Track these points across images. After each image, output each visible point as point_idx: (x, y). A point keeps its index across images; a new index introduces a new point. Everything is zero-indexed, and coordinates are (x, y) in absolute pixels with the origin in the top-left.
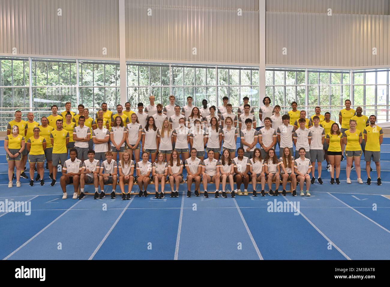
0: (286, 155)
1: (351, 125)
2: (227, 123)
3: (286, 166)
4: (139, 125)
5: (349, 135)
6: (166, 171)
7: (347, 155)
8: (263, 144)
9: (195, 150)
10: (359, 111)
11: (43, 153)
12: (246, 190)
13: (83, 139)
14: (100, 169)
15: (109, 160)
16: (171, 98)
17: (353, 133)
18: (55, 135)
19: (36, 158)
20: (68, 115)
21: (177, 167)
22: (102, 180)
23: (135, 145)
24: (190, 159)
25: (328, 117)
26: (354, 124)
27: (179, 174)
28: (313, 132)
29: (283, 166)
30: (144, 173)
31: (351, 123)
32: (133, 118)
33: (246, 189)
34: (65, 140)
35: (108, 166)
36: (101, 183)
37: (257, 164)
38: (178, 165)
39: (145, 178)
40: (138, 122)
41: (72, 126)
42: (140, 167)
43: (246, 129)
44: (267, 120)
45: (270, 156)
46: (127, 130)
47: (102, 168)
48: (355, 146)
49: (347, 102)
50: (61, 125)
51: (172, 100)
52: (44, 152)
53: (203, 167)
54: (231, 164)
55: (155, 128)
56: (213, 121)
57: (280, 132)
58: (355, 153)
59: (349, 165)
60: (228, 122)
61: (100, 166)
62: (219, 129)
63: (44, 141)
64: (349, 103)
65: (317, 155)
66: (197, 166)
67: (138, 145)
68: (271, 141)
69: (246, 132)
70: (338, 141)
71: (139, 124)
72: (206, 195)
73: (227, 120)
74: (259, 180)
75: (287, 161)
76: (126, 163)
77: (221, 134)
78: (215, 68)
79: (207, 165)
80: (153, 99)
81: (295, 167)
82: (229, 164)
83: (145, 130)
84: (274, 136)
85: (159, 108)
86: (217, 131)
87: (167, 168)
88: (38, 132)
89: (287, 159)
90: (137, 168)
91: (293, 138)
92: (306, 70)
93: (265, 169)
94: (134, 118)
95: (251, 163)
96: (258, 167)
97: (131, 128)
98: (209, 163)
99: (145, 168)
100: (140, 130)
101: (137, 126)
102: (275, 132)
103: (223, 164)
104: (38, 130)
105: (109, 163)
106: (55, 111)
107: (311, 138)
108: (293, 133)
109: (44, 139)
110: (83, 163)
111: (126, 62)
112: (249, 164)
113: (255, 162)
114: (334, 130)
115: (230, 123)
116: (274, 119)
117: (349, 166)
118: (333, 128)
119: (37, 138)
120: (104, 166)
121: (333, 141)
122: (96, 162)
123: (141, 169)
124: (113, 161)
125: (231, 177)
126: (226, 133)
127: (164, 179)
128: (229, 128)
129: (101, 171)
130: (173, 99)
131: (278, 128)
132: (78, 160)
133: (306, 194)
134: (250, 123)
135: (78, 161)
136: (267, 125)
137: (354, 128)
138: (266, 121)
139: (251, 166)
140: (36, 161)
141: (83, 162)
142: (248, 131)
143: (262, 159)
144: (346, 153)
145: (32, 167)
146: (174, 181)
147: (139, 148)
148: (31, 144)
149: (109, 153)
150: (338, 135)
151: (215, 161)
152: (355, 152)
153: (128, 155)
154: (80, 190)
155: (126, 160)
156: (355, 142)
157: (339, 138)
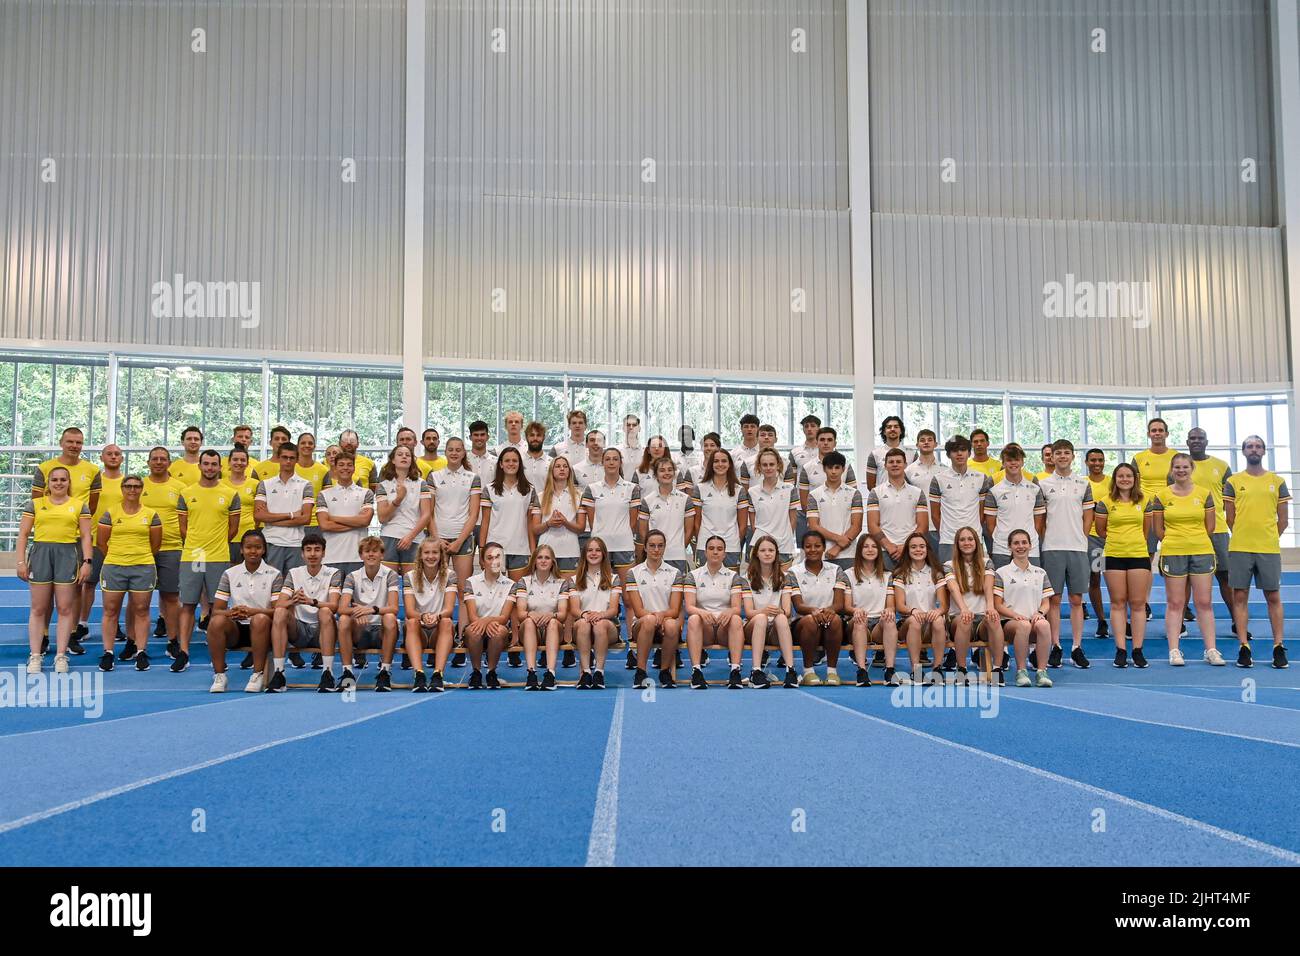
0: (967, 551)
1: (1176, 470)
2: (764, 468)
3: (965, 589)
4: (469, 476)
5: (1171, 504)
6: (563, 605)
7: (1166, 569)
8: (884, 536)
9: (660, 537)
10: (1197, 440)
11: (150, 560)
12: (831, 670)
13: (288, 518)
14: (339, 597)
15: (371, 567)
16: (575, 419)
17: (1185, 495)
18: (194, 501)
19: (127, 578)
20: (237, 455)
21: (601, 592)
22: (347, 629)
23: (455, 539)
24: (643, 566)
25: (1098, 463)
26: (1186, 467)
27: (607, 614)
28: (1052, 491)
29: (955, 588)
30: (488, 613)
31: (1175, 465)
32: (452, 450)
33: (834, 666)
34: (227, 520)
35: (368, 586)
36: (345, 641)
37: (869, 586)
38: (605, 585)
39: (493, 623)
40: (467, 467)
41: (249, 491)
42: (475, 592)
43: (823, 486)
44: (894, 458)
45: (914, 557)
46: (432, 491)
47: (348, 591)
48: (1192, 540)
49: (1155, 425)
50: (216, 468)
51: (578, 425)
52: (152, 557)
53: (688, 590)
54: (783, 588)
55: (524, 487)
56: (717, 461)
57: (940, 494)
58: (1192, 562)
59: (1174, 604)
60: (766, 465)
61: (342, 588)
62: (738, 489)
63: (156, 521)
64: (1161, 430)
65: (1066, 572)
66: (668, 588)
67: (466, 541)
68: (909, 525)
69: (824, 495)
70: (1135, 522)
71: (469, 473)
72: (699, 680)
73: (763, 457)
74: (875, 638)
75: (969, 570)
76: (431, 580)
77: (744, 505)
78: (709, 390)
79: (703, 585)
80: (517, 422)
81: (998, 592)
82: (776, 589)
83: (492, 492)
84: (919, 510)
85: (533, 435)
86: (732, 493)
87: (564, 596)
88: (138, 490)
89: (967, 565)
90: (467, 597)
91: (985, 512)
92: (1006, 398)
93: (894, 602)
94: (454, 453)
95: (848, 584)
96: (871, 596)
97: (443, 483)
98: (708, 580)
99: (491, 597)
100: (475, 492)
101: (464, 478)
102: (922, 497)
103: (757, 586)
104: (138, 484)
105: (371, 576)
106: (193, 445)
107: (1044, 511)
108: (983, 498)
109: (156, 516)
110: (284, 577)
111: (424, 368)
112: (841, 586)
113: (862, 579)
114: (1120, 486)
115: (774, 467)
116: (917, 475)
117: (1174, 606)
118: (1118, 479)
119: (132, 510)
120: (353, 584)
121: (1118, 523)
122: (328, 574)
123: (479, 601)
124: (385, 569)
125: (783, 623)
126: (761, 499)
127: (555, 627)
128: (769, 482)
129: (345, 602)
130: (580, 423)
131: (934, 479)
132: (271, 568)
133: (1036, 678)
134: (837, 468)
135: (268, 573)
136: (893, 473)
137: (1185, 478)
138: (892, 462)
139: (848, 592)
140: (124, 585)
141: (285, 572)
142: (830, 494)
143: (886, 570)
144: (1164, 564)
145: (112, 606)
146: (592, 636)
147: (469, 550)
148: (111, 530)
149: (370, 544)
150: (1136, 502)
151: (729, 574)
152: (1196, 560)
153: (437, 550)
154: (272, 663)
155: (430, 565)
156: (1195, 526)
157: (1138, 511)
